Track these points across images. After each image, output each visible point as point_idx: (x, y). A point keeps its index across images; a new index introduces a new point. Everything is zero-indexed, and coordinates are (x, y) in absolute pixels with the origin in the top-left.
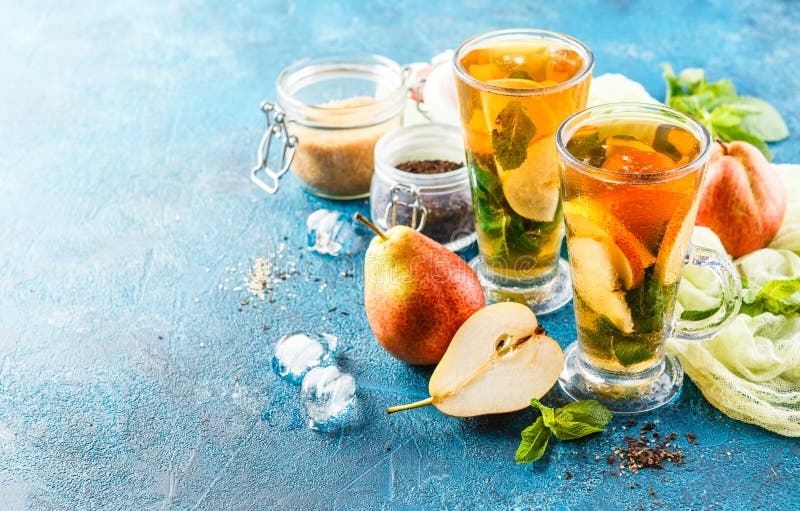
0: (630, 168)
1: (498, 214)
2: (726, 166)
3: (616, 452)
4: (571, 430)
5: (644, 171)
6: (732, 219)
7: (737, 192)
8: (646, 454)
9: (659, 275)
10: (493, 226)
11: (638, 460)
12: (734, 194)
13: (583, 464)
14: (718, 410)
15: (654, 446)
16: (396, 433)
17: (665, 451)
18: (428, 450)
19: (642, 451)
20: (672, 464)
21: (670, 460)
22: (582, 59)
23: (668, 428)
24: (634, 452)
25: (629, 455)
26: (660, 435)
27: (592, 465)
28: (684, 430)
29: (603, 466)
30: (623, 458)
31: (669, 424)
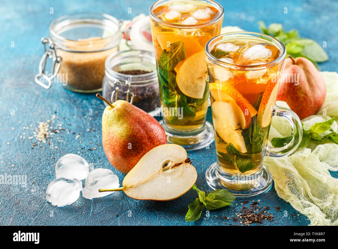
2: (294, 70)
3: (238, 216)
4: (214, 204)
6: (297, 98)
8: (254, 216)
11: (249, 219)
13: (220, 221)
15: (258, 213)
16: (121, 208)
17: (263, 215)
18: (138, 216)
19: (251, 215)
20: (267, 221)
21: (266, 219)
22: (218, 11)
23: (265, 204)
24: (247, 215)
25: (245, 217)
26: (261, 207)
27: (225, 222)
28: (273, 205)
29: (231, 222)
30: (242, 218)
31: (265, 202)
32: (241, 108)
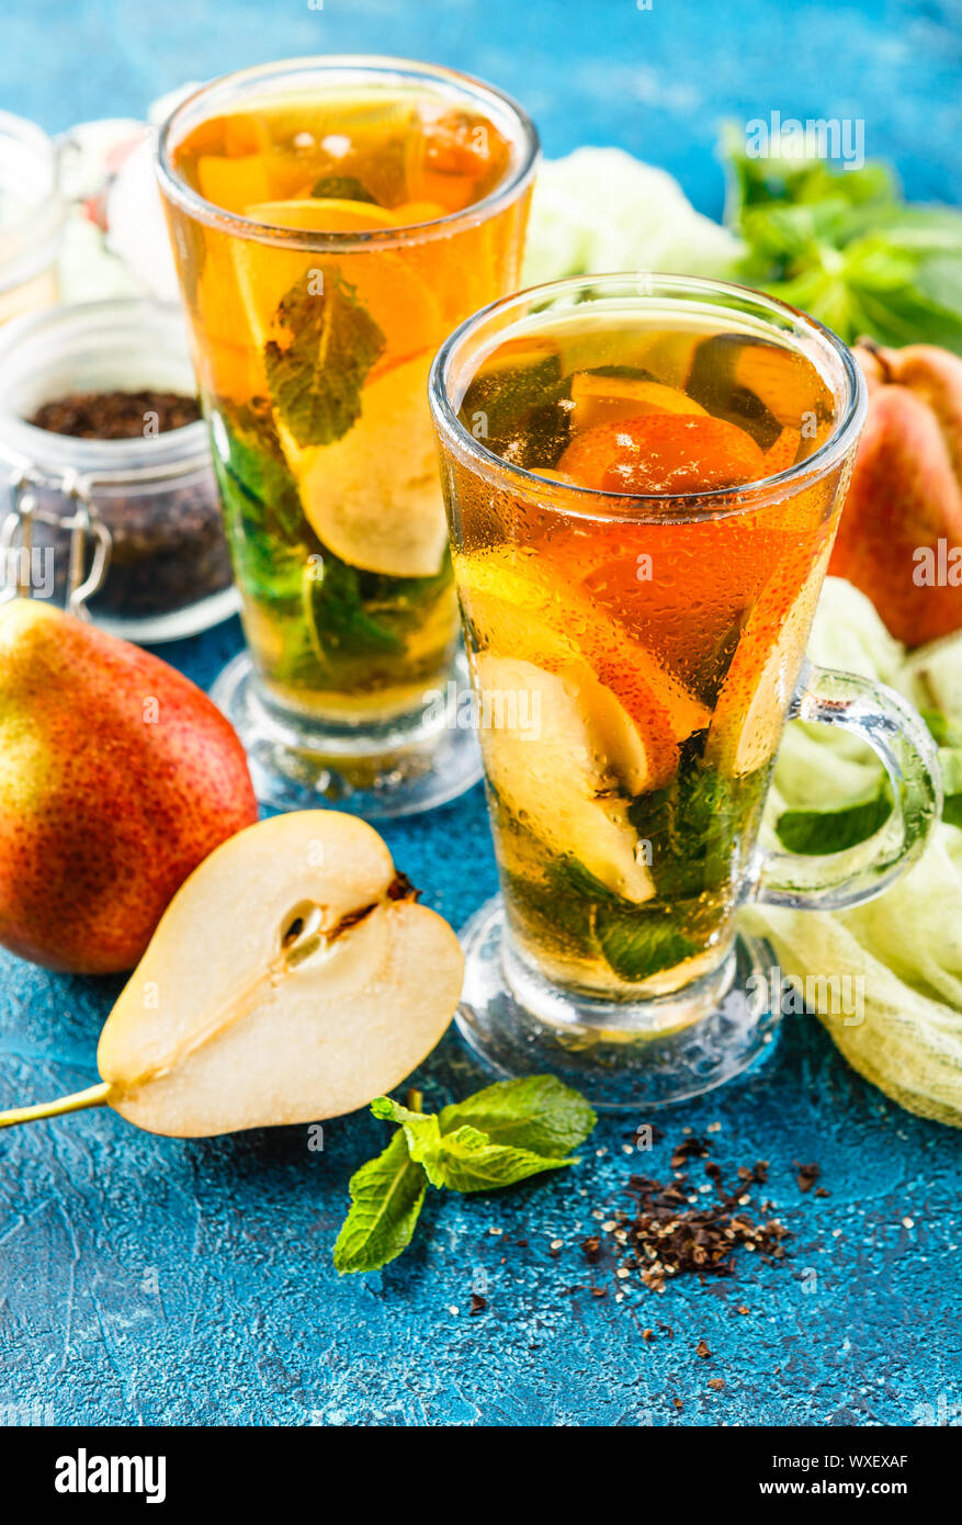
0: (637, 471)
1: (290, 559)
2: (887, 414)
3: (608, 1227)
4: (484, 1169)
5: (677, 478)
7: (917, 483)
8: (686, 1233)
9: (717, 756)
10: (278, 588)
11: (666, 1250)
12: (908, 490)
13: (516, 1264)
14: (875, 1090)
15: (707, 1205)
17: (738, 1220)
18: (96, 1233)
19: (675, 1224)
20: (757, 1260)
21: (751, 1247)
22: (509, 143)
23: (745, 1146)
24: (655, 1225)
25: (642, 1235)
26: (724, 1170)
27: (542, 1270)
28: (788, 1154)
29: (570, 1271)
30: (625, 1243)
31: (747, 1135)
32: (625, 696)
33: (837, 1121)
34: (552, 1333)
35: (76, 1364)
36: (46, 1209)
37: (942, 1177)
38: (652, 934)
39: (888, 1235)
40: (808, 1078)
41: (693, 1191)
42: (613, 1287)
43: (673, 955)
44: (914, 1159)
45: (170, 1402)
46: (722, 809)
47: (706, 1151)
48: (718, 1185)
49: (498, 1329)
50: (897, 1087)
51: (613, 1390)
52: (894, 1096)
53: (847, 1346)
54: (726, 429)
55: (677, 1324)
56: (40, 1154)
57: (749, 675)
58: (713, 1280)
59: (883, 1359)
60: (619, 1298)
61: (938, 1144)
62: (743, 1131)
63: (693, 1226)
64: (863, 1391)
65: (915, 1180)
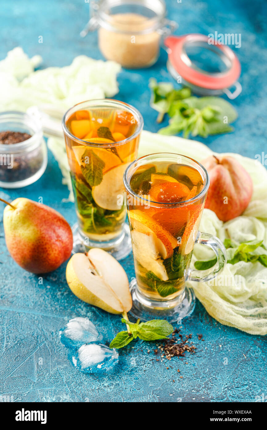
0: (164, 197)
1: (88, 206)
2: (218, 172)
3: (159, 347)
5: (172, 198)
6: (222, 202)
7: (225, 187)
8: (175, 348)
10: (86, 212)
11: (171, 352)
12: (223, 188)
13: (141, 355)
14: (214, 319)
15: (179, 343)
16: (35, 340)
17: (186, 346)
18: (54, 350)
19: (173, 347)
20: (190, 353)
21: (188, 351)
23: (187, 331)
24: (169, 347)
25: (166, 349)
26: (183, 336)
27: (146, 356)
28: (196, 332)
29: (151, 356)
30: (163, 351)
31: (188, 329)
32: (163, 240)
33: (206, 326)
34: (148, 368)
35: (53, 375)
36: (43, 345)
37: (228, 337)
38: (168, 287)
39: (216, 348)
40: (200, 317)
41: (176, 340)
42: (160, 359)
43: (172, 291)
44: (222, 333)
45: (73, 382)
46: (182, 262)
47: (179, 332)
48: (182, 339)
49: (137, 367)
50: (219, 319)
51: (161, 379)
52: (218, 320)
53: (208, 370)
54: (183, 186)
55: (173, 366)
56: (41, 334)
57: (187, 235)
58: (181, 357)
59: (215, 372)
60: (162, 361)
61: (227, 330)
62: (187, 328)
63: (177, 347)
64: (211, 378)
65: (222, 337)
